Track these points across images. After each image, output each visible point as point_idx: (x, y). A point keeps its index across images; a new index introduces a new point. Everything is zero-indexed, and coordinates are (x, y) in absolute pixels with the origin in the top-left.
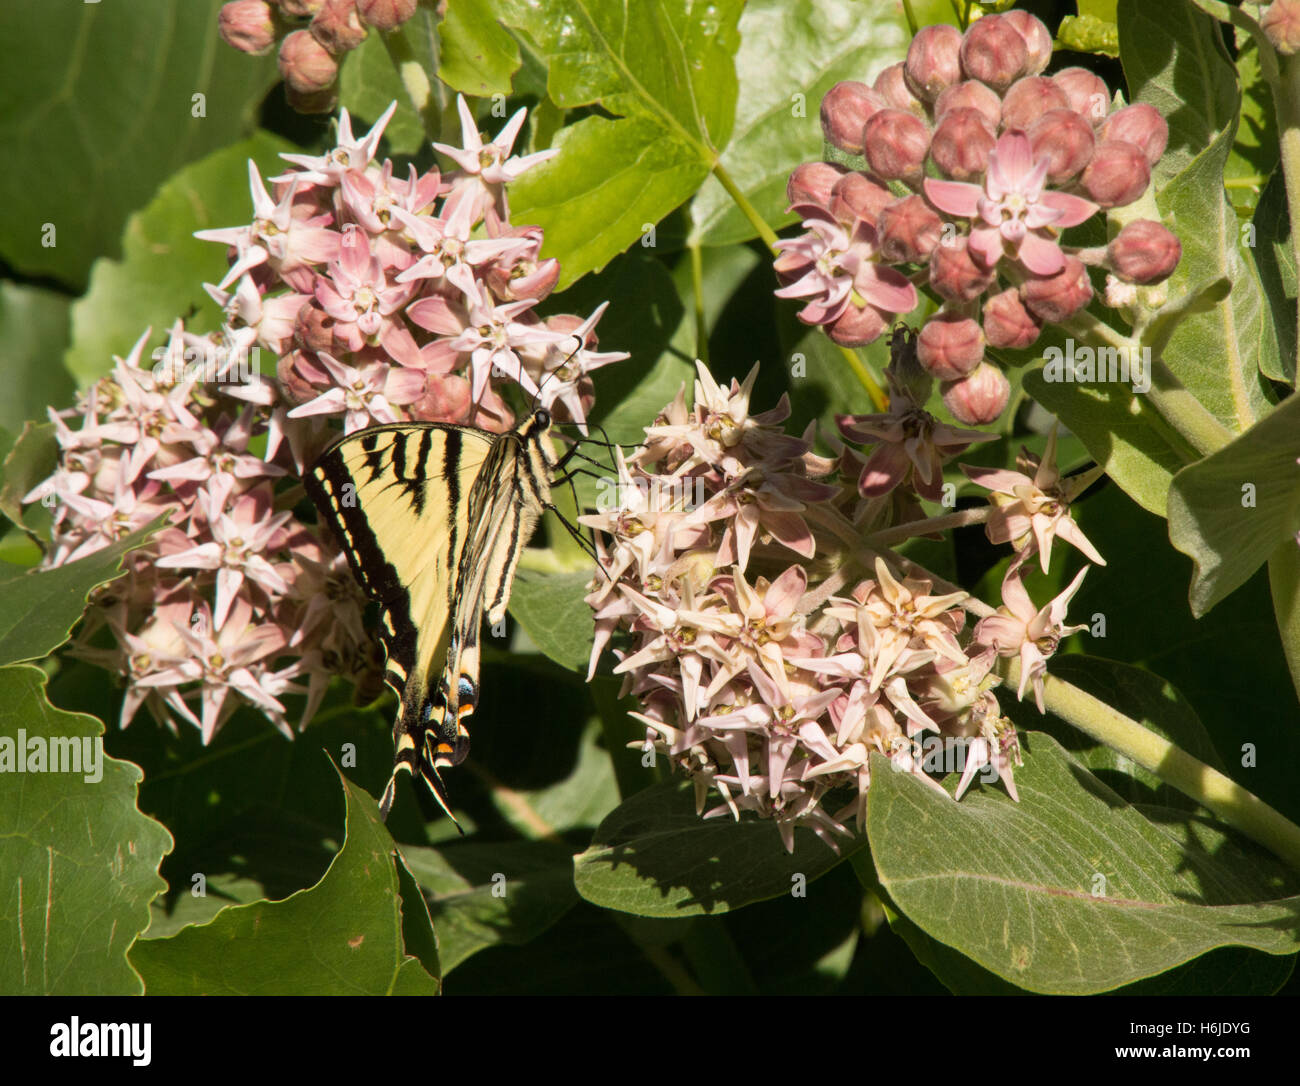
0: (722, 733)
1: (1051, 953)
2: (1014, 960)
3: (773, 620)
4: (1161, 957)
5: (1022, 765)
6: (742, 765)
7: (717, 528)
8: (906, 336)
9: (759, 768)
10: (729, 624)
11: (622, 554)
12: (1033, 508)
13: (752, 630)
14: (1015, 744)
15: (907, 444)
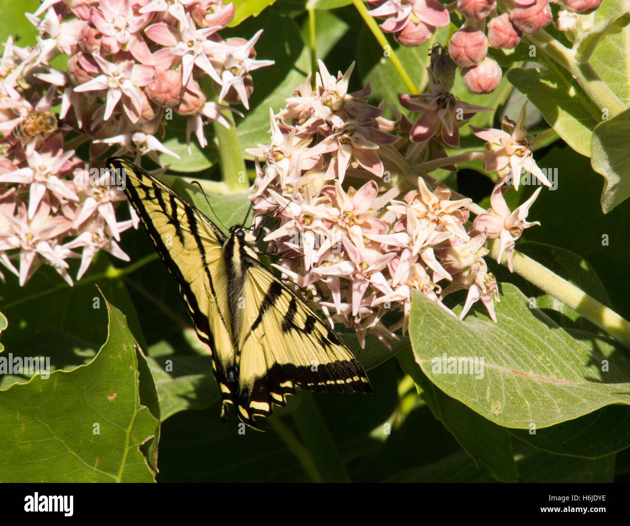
0: (325, 277)
1: (514, 404)
2: (492, 408)
3: (357, 212)
4: (578, 409)
5: (499, 301)
6: (337, 297)
7: (327, 157)
8: (440, 50)
9: (346, 299)
10: (331, 213)
11: (271, 172)
12: (510, 151)
13: (345, 217)
14: (495, 288)
15: (439, 112)
